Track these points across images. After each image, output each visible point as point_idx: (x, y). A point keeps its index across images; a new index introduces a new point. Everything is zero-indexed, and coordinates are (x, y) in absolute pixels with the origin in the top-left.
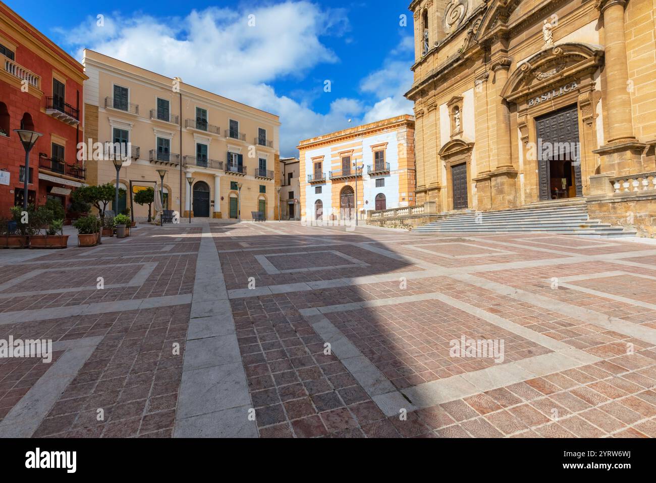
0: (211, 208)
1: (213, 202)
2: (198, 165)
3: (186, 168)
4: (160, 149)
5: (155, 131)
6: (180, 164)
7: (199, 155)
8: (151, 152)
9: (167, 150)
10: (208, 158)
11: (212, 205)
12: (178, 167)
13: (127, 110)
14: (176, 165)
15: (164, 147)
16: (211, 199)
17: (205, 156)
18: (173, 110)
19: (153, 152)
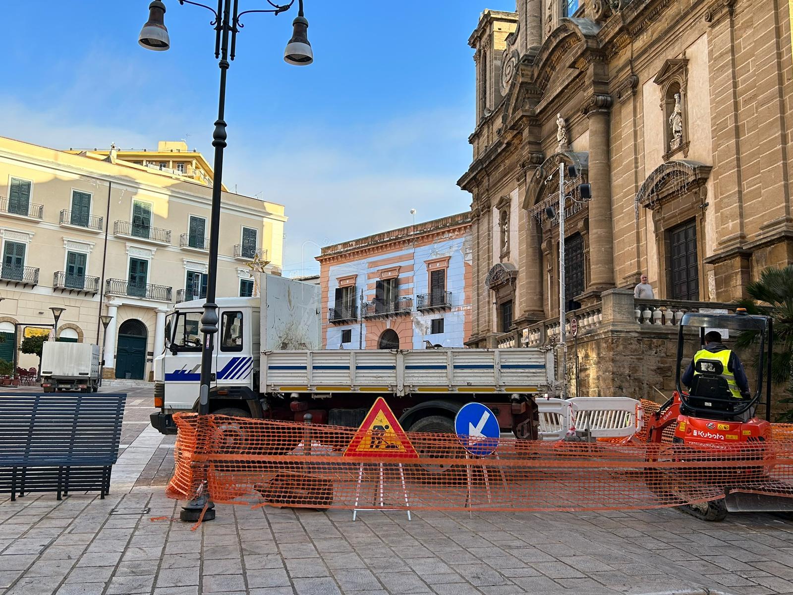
0: (148, 365)
1: (152, 354)
2: (130, 293)
3: (109, 298)
4: (70, 269)
5: (65, 242)
6: (99, 292)
7: (132, 278)
8: (56, 274)
9: (81, 271)
10: (148, 282)
11: (149, 360)
12: (97, 298)
13: (26, 214)
14: (94, 294)
15: (76, 266)
16: (149, 349)
17: (143, 279)
18: (96, 210)
19: (59, 275)
